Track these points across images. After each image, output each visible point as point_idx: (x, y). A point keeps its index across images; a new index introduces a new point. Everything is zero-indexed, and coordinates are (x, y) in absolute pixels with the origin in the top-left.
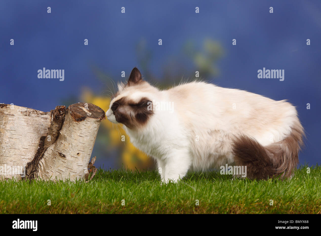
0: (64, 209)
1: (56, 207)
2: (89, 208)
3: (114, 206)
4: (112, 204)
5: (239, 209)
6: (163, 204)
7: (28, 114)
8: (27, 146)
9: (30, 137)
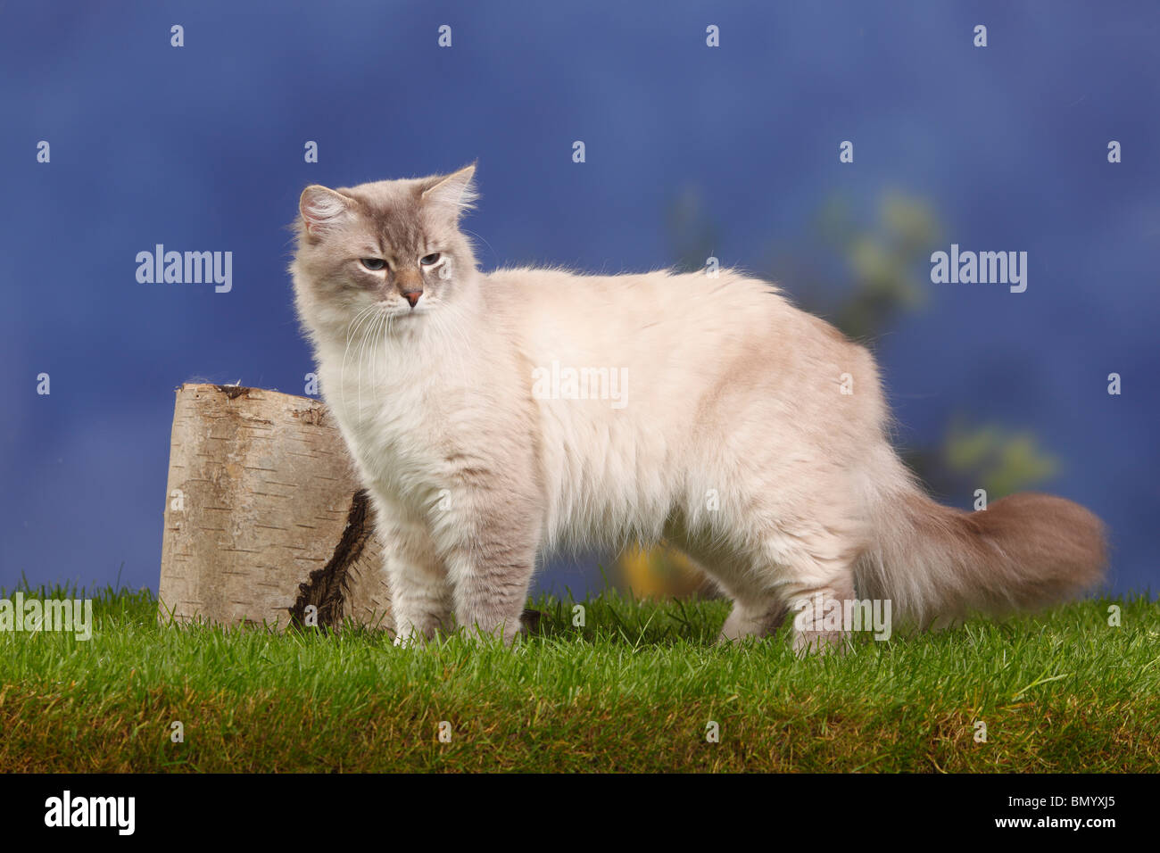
0: (419, 716)
1: (392, 710)
2: (497, 714)
3: (574, 710)
4: (569, 701)
5: (964, 723)
6: (729, 704)
7: (316, 420)
8: (310, 520)
9: (320, 492)
